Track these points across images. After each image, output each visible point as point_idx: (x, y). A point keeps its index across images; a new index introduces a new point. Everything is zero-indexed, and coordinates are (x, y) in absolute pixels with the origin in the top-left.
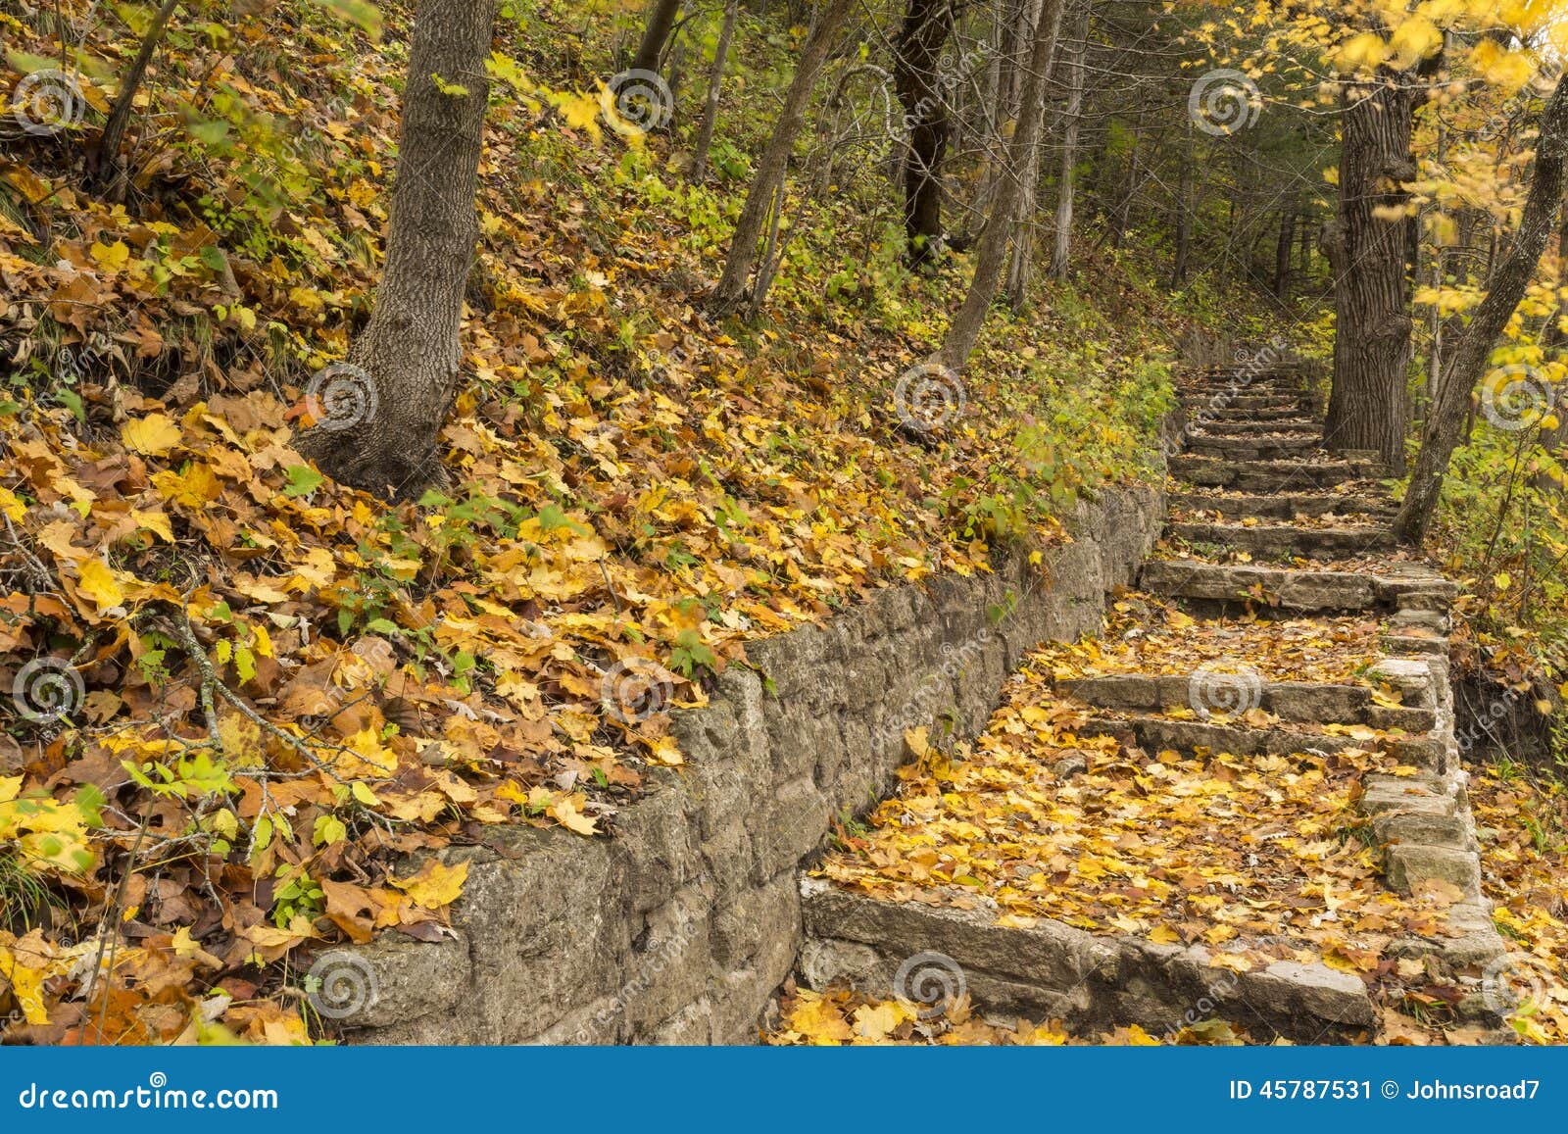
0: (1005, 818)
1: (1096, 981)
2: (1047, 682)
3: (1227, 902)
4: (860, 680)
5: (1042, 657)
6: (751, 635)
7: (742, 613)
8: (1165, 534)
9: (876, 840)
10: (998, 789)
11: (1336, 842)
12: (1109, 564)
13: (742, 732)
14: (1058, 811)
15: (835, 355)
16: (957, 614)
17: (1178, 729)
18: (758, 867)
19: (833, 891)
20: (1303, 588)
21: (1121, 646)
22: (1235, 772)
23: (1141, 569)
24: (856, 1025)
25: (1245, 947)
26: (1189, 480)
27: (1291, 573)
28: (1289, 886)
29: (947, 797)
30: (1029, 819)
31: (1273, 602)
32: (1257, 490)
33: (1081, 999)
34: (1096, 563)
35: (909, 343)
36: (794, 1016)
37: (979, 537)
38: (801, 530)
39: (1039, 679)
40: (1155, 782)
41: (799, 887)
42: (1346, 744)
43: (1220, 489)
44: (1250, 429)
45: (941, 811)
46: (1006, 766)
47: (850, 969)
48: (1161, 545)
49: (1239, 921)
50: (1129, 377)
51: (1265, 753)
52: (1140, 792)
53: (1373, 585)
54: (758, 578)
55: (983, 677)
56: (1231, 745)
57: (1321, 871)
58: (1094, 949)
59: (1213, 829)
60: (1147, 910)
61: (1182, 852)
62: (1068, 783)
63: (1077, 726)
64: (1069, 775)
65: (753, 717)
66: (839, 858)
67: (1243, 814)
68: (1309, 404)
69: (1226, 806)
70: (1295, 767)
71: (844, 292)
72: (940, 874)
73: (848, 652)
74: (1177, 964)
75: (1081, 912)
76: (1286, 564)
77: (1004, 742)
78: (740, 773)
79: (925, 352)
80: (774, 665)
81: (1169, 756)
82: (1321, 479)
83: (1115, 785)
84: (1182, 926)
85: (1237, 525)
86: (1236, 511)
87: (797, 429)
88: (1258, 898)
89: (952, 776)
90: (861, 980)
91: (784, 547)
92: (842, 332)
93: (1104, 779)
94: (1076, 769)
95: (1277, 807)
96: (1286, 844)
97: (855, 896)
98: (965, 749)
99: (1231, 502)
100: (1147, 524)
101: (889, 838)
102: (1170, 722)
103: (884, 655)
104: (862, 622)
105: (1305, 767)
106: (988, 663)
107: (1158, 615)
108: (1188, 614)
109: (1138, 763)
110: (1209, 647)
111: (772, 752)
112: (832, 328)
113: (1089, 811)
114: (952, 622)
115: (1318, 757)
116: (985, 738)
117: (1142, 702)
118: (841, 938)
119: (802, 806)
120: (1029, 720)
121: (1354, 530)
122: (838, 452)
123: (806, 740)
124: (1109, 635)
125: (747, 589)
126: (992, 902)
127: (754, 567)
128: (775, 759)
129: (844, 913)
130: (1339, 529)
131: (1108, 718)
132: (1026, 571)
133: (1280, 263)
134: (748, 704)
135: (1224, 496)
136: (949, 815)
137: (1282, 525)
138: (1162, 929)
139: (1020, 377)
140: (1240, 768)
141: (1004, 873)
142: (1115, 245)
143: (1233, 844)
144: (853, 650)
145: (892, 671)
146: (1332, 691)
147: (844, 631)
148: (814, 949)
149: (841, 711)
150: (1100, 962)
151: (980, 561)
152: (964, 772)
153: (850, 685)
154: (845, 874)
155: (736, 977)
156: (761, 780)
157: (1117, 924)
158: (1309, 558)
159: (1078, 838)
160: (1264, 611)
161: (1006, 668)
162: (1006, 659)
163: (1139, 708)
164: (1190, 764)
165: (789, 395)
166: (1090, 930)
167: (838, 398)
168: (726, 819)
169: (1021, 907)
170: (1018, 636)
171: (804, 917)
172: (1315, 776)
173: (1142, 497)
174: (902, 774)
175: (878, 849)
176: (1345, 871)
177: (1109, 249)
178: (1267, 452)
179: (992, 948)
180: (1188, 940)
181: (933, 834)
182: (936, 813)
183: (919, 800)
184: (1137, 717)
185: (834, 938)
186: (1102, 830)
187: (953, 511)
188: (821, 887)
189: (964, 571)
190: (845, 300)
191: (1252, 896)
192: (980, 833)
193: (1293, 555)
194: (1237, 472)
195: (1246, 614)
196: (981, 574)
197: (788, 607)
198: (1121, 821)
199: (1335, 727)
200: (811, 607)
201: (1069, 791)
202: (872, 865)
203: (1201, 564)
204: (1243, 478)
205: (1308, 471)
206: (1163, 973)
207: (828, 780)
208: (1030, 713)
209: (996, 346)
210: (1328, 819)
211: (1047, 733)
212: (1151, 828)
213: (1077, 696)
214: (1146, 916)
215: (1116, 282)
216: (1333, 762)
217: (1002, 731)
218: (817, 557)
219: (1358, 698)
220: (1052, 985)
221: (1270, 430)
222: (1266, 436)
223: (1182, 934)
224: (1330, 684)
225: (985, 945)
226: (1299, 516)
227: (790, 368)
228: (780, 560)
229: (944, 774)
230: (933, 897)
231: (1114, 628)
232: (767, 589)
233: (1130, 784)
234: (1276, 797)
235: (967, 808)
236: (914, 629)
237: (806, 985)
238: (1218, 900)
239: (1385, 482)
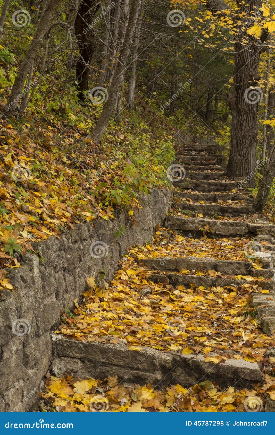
0: (124, 310)
1: (164, 369)
2: (135, 260)
3: (208, 339)
4: (71, 258)
5: (133, 251)
6: (34, 240)
7: (28, 232)
8: (173, 206)
9: (78, 319)
10: (120, 300)
11: (243, 317)
12: (154, 217)
13: (32, 277)
14: (142, 308)
15: (51, 134)
16: (103, 234)
17: (184, 277)
18: (38, 329)
19: (65, 339)
20: (223, 227)
21: (160, 247)
22: (205, 293)
23: (165, 219)
24: (75, 389)
25: (216, 355)
26: (179, 187)
27: (219, 221)
28: (229, 333)
29: (102, 303)
30: (132, 311)
31: (213, 232)
32: (203, 191)
33: (159, 376)
34: (150, 217)
35: (79, 131)
36: (51, 387)
37: (110, 205)
38: (46, 201)
39: (132, 259)
40: (176, 297)
41: (51, 337)
42: (244, 282)
43: (190, 190)
44: (200, 169)
45: (101, 309)
46: (122, 292)
47: (71, 368)
48: (172, 210)
49: (213, 345)
50: (158, 148)
51: (215, 286)
52: (171, 301)
53: (248, 226)
54: (33, 219)
55: (112, 258)
56: (203, 283)
57: (240, 327)
58: (163, 357)
59: (199, 313)
60: (181, 342)
61: (190, 322)
62: (145, 298)
63: (147, 276)
64: (145, 295)
65: (36, 271)
66: (65, 326)
67: (209, 308)
68: (221, 160)
69: (203, 305)
70: (226, 291)
71: (53, 110)
72: (104, 331)
73: (67, 248)
74: (193, 361)
75: (157, 344)
76: (216, 218)
77: (121, 283)
78: (32, 293)
79: (85, 134)
80: (43, 251)
81: (181, 287)
82: (226, 188)
83: (162, 298)
84: (194, 348)
85: (197, 204)
86: (197, 199)
87: (40, 162)
88: (219, 337)
89: (103, 296)
90: (75, 372)
91: (41, 207)
92: (53, 125)
93: (158, 296)
94: (148, 293)
95: (221, 305)
96: (226, 318)
97: (73, 340)
98: (107, 285)
99: (194, 195)
100: (167, 203)
101: (83, 319)
102: (181, 275)
103: (79, 249)
104: (71, 236)
105: (230, 291)
106: (114, 253)
107: (172, 236)
108: (182, 236)
109: (170, 290)
110: (190, 248)
111: (43, 285)
112: (49, 124)
113: (154, 308)
114: (102, 237)
115: (234, 287)
116: (114, 281)
117: (171, 268)
118: (67, 356)
119: (52, 306)
120: (129, 275)
121: (239, 206)
122: (57, 171)
123: (54, 281)
124: (155, 244)
125: (29, 223)
126: (125, 341)
127: (30, 214)
128: (43, 287)
129: (69, 347)
130: (234, 206)
131: (159, 273)
132: (127, 218)
133: (207, 107)
134: (35, 266)
135: (192, 193)
136: (104, 310)
137: (213, 204)
138: (187, 349)
139: (119, 146)
140: (207, 291)
141: (127, 331)
142: (149, 97)
143: (207, 318)
144: (69, 247)
145: (82, 255)
146: (239, 263)
147: (65, 239)
148: (57, 361)
149: (64, 270)
150: (165, 362)
151: (110, 214)
152: (107, 294)
153: (68, 260)
154: (69, 332)
155: (31, 372)
156: (39, 296)
157: (171, 348)
158: (223, 216)
159: (152, 318)
160: (209, 235)
161: (120, 255)
162: (120, 252)
163: (170, 270)
164: (189, 290)
165: (35, 149)
166: (161, 350)
167: (54, 151)
168: (27, 311)
169: (135, 342)
170: (124, 243)
171: (53, 349)
172: (233, 294)
173: (166, 192)
174: (85, 295)
175: (80, 323)
176: (248, 327)
177: (147, 99)
178: (206, 177)
179: (126, 358)
180: (197, 352)
181: (98, 317)
182: (99, 309)
183: (92, 304)
184: (170, 273)
185: (65, 357)
186: (160, 315)
187: (100, 195)
188: (60, 337)
189: (106, 218)
190: (54, 113)
191: (216, 337)
192: (116, 316)
193: (218, 215)
194: (196, 184)
195: (203, 236)
196: (112, 220)
197: (45, 230)
198: (166, 311)
199: (240, 276)
200: (53, 230)
201: (146, 301)
202: (78, 329)
203: (185, 217)
204: (199, 186)
205: (221, 185)
206: (188, 365)
207: (60, 297)
208: (130, 272)
209: (110, 134)
210: (240, 309)
211: (136, 280)
212: (176, 313)
213: (147, 266)
214: (180, 345)
215: (150, 112)
216: (240, 289)
217: (120, 278)
218: (53, 211)
219: (248, 266)
220: (148, 371)
221: (207, 169)
222: (205, 172)
223: (195, 351)
224: (238, 261)
225: (123, 357)
226: (219, 201)
227: (35, 138)
228: (40, 212)
229: (101, 295)
230: (103, 340)
231: (157, 241)
232: (37, 223)
233: (168, 298)
234: (220, 301)
235: (109, 307)
236: (89, 239)
237: (54, 375)
238: (205, 338)
239: (249, 189)
